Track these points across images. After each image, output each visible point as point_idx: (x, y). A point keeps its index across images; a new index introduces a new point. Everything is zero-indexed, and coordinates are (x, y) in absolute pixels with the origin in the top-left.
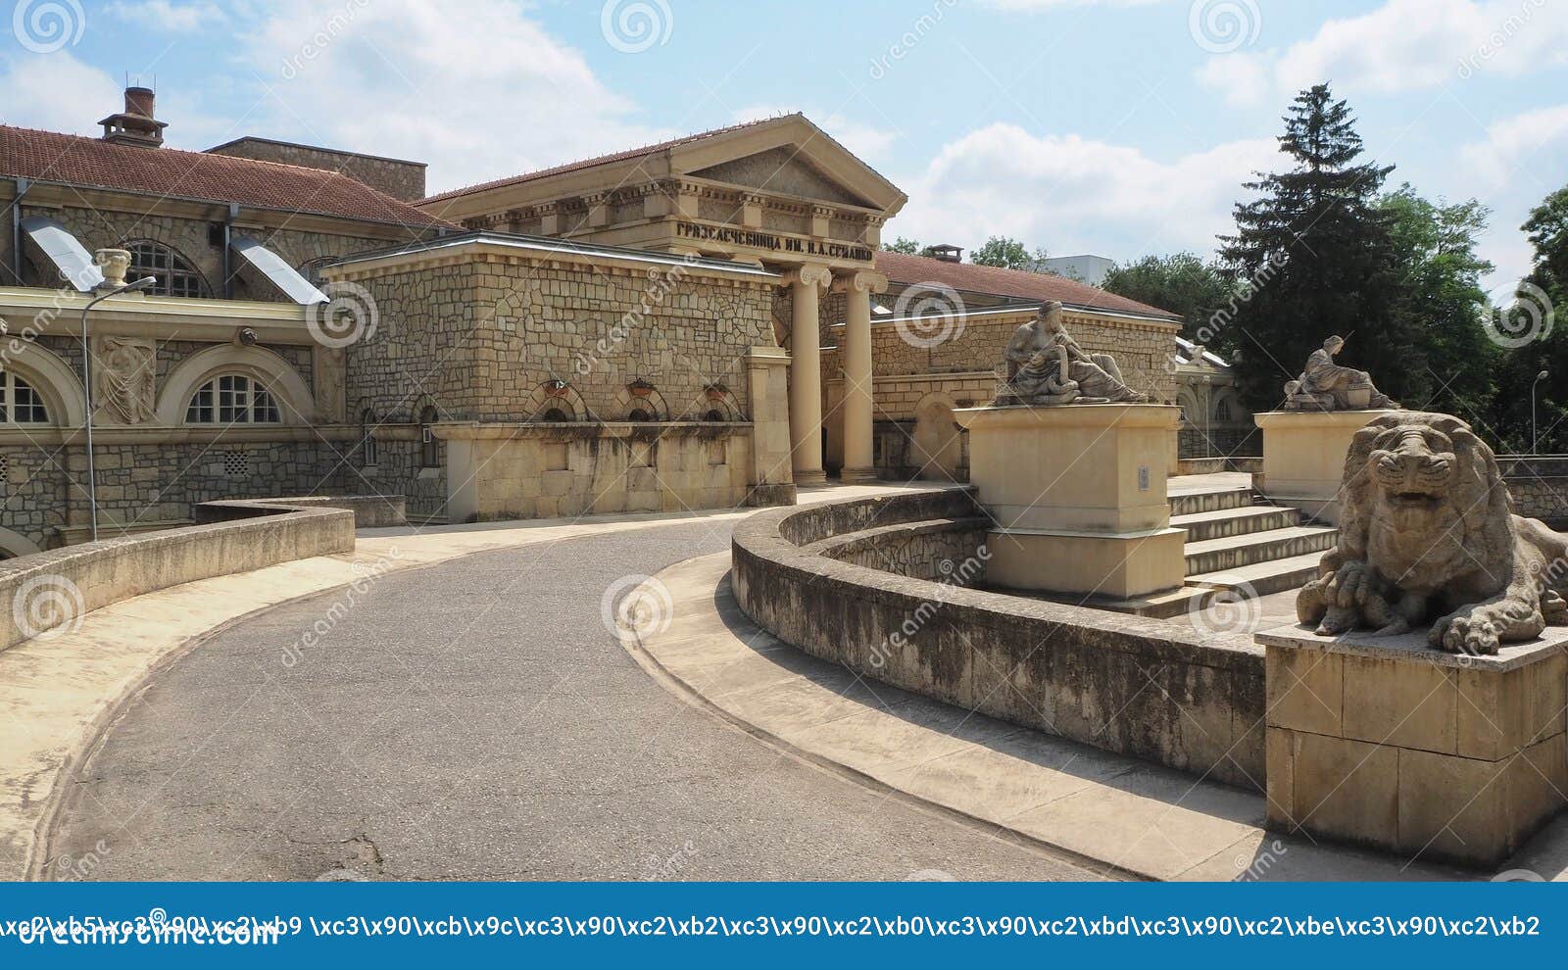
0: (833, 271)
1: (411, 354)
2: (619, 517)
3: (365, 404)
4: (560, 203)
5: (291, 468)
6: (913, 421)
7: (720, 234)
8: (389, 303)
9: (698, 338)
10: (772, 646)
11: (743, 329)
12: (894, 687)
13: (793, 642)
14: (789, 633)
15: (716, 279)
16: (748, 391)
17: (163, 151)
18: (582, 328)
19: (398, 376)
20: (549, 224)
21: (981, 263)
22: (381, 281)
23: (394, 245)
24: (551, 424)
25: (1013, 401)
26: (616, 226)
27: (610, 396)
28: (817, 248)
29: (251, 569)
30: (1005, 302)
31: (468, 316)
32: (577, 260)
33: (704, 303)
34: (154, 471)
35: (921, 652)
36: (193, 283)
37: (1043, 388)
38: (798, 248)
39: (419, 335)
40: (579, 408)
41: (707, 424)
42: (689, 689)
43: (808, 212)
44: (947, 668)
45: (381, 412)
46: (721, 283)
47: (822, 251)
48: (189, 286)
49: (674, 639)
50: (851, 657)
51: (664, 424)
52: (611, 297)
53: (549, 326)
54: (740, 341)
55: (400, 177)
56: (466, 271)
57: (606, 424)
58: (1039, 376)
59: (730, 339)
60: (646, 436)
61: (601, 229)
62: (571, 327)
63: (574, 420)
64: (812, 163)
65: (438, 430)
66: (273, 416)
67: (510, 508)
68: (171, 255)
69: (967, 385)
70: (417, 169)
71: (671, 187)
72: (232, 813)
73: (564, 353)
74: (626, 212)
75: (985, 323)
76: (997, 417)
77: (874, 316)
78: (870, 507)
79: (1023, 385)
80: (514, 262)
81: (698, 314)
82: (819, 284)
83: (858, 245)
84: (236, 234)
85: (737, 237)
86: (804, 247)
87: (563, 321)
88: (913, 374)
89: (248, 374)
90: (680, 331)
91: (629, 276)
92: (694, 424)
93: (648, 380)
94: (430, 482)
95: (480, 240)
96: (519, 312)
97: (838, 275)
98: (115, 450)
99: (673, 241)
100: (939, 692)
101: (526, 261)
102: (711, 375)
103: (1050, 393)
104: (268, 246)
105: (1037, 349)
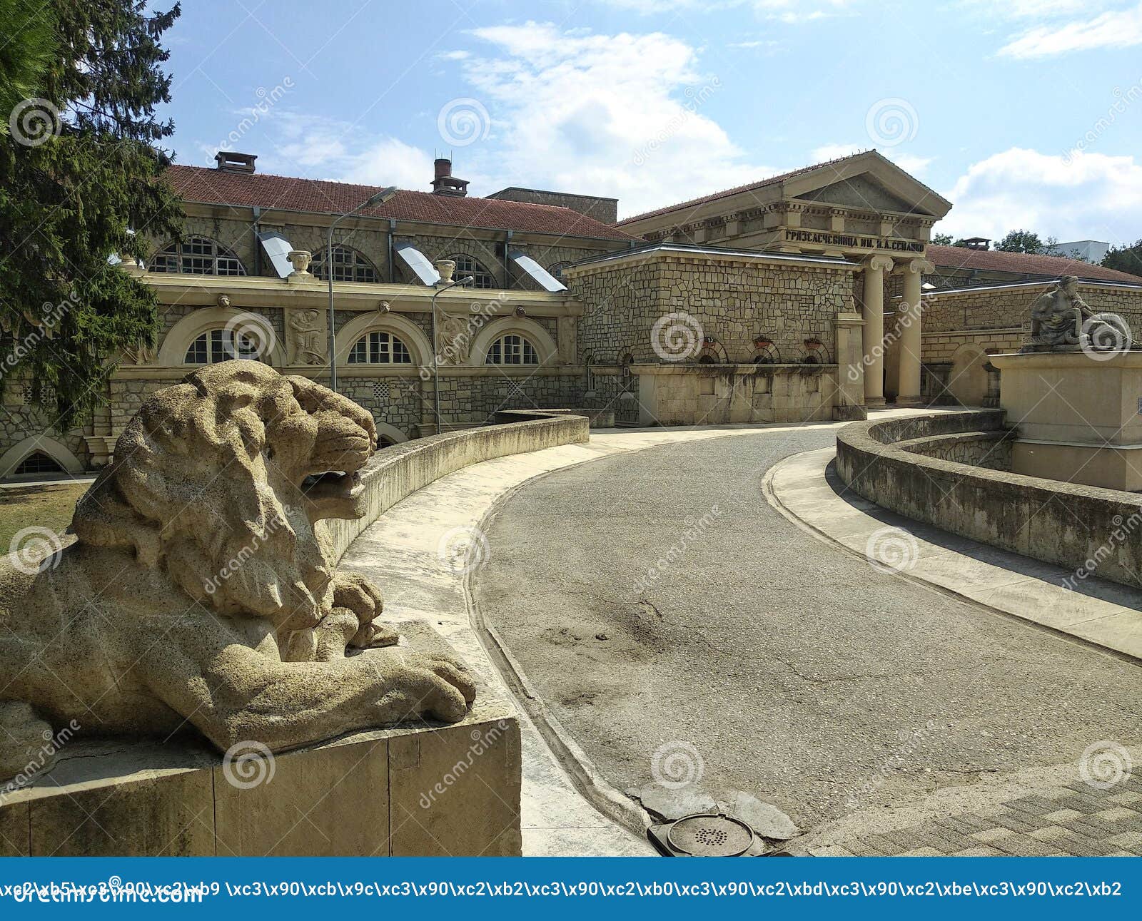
0: (894, 259)
1: (617, 321)
2: (746, 425)
3: (588, 353)
4: (707, 221)
5: (545, 392)
6: (951, 364)
7: (815, 237)
8: (604, 290)
9: (801, 308)
10: (874, 509)
11: (832, 301)
12: (967, 539)
13: (888, 507)
14: (884, 501)
15: (815, 268)
16: (835, 344)
17: (468, 199)
18: (725, 303)
19: (609, 335)
20: (700, 235)
21: (1002, 250)
22: (599, 276)
23: (604, 254)
24: (704, 366)
25: (1036, 349)
26: (744, 235)
27: (741, 347)
28: (883, 245)
29: (534, 450)
30: (1024, 278)
31: (653, 296)
32: (723, 259)
33: (806, 285)
34: (469, 393)
35: (989, 516)
36: (487, 279)
37: (1061, 339)
38: (870, 245)
39: (622, 310)
40: (722, 355)
41: (806, 365)
42: (820, 532)
43: (878, 219)
44: (1009, 528)
45: (598, 358)
46: (818, 271)
47: (887, 246)
48: (484, 282)
49: (804, 501)
50: (934, 518)
51: (777, 365)
52: (744, 282)
53: (704, 302)
54: (830, 309)
55: (601, 209)
56: (653, 268)
57: (740, 365)
58: (1058, 331)
59: (823, 309)
60: (767, 374)
61: (733, 238)
62: (718, 302)
63: (719, 363)
64: (881, 185)
65: (634, 369)
66: (535, 360)
67: (678, 419)
68: (474, 263)
69: (994, 338)
70: (612, 203)
71: (782, 207)
72: (565, 584)
73: (713, 319)
74: (752, 225)
75: (1010, 293)
76: (1023, 360)
77: (924, 291)
78: (926, 422)
79: (1045, 338)
80: (683, 261)
81: (802, 292)
82: (884, 268)
83: (914, 241)
84: (511, 249)
85: (827, 238)
86: (875, 244)
87: (713, 299)
88: (952, 330)
89: (521, 335)
90: (789, 304)
91: (757, 268)
92: (798, 365)
93: (767, 336)
94: (628, 401)
95: (662, 248)
96: (685, 294)
97: (898, 262)
98: (447, 379)
99: (783, 243)
100: (1004, 544)
101: (690, 261)
102: (810, 332)
103: (1066, 343)
104: (529, 256)
105: (1057, 311)
